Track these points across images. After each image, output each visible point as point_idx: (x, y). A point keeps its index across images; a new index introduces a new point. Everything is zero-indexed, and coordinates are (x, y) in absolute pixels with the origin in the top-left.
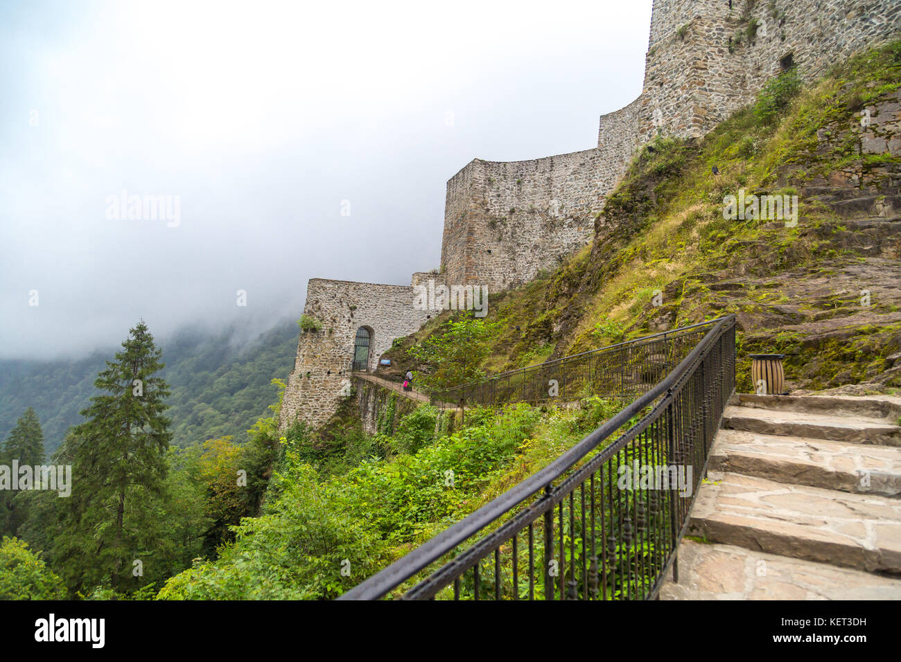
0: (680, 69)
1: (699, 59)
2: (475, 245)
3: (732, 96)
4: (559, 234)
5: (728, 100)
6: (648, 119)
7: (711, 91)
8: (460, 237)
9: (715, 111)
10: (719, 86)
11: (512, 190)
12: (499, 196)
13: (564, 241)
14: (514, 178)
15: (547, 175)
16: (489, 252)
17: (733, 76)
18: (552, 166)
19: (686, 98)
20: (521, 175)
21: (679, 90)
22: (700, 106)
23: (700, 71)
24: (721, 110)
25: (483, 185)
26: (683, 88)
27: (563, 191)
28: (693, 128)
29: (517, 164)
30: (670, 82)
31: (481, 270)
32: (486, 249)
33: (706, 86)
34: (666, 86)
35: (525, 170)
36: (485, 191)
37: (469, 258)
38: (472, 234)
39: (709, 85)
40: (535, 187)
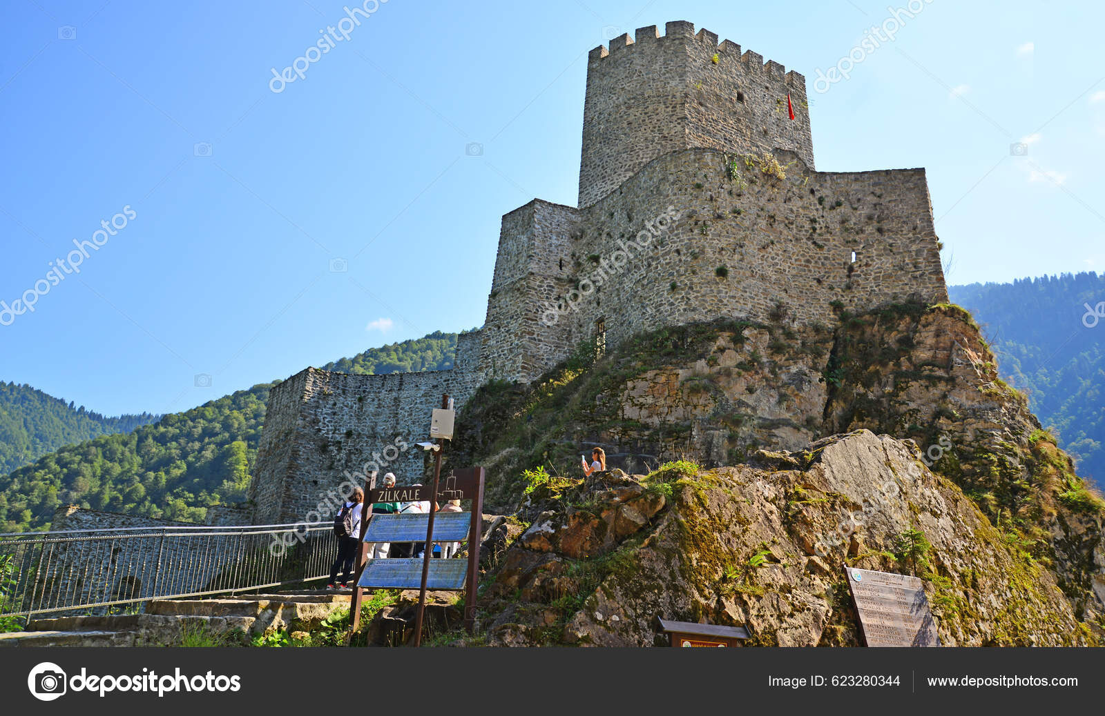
0: (515, 317)
1: (530, 311)
2: (298, 473)
3: (560, 347)
4: (403, 465)
5: (555, 351)
6: (486, 358)
7: (540, 340)
8: (280, 461)
9: (542, 359)
10: (548, 337)
11: (352, 407)
12: (334, 414)
13: (408, 475)
14: (355, 394)
15: (394, 394)
16: (315, 482)
17: (560, 329)
18: (401, 384)
19: (517, 345)
20: (364, 392)
21: (512, 336)
22: (529, 353)
23: (530, 322)
24: (547, 359)
25: (316, 399)
26: (516, 335)
27: (411, 415)
28: (521, 374)
29: (360, 378)
30: (506, 326)
31: (302, 506)
32: (311, 480)
33: (535, 336)
34: (503, 330)
35: (369, 386)
36: (317, 407)
37: (288, 489)
38: (296, 459)
39: (538, 335)
40: (379, 407)
